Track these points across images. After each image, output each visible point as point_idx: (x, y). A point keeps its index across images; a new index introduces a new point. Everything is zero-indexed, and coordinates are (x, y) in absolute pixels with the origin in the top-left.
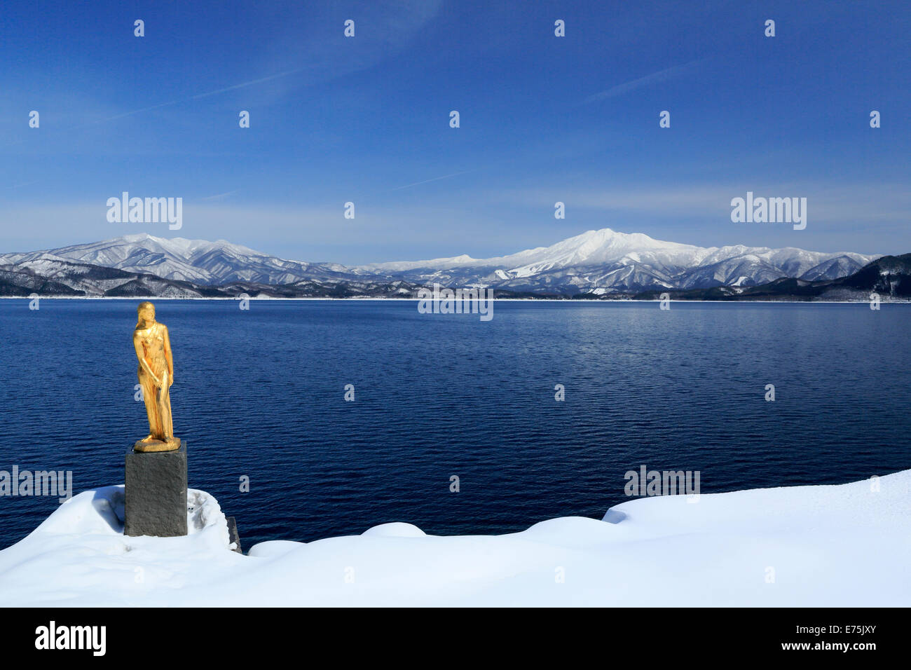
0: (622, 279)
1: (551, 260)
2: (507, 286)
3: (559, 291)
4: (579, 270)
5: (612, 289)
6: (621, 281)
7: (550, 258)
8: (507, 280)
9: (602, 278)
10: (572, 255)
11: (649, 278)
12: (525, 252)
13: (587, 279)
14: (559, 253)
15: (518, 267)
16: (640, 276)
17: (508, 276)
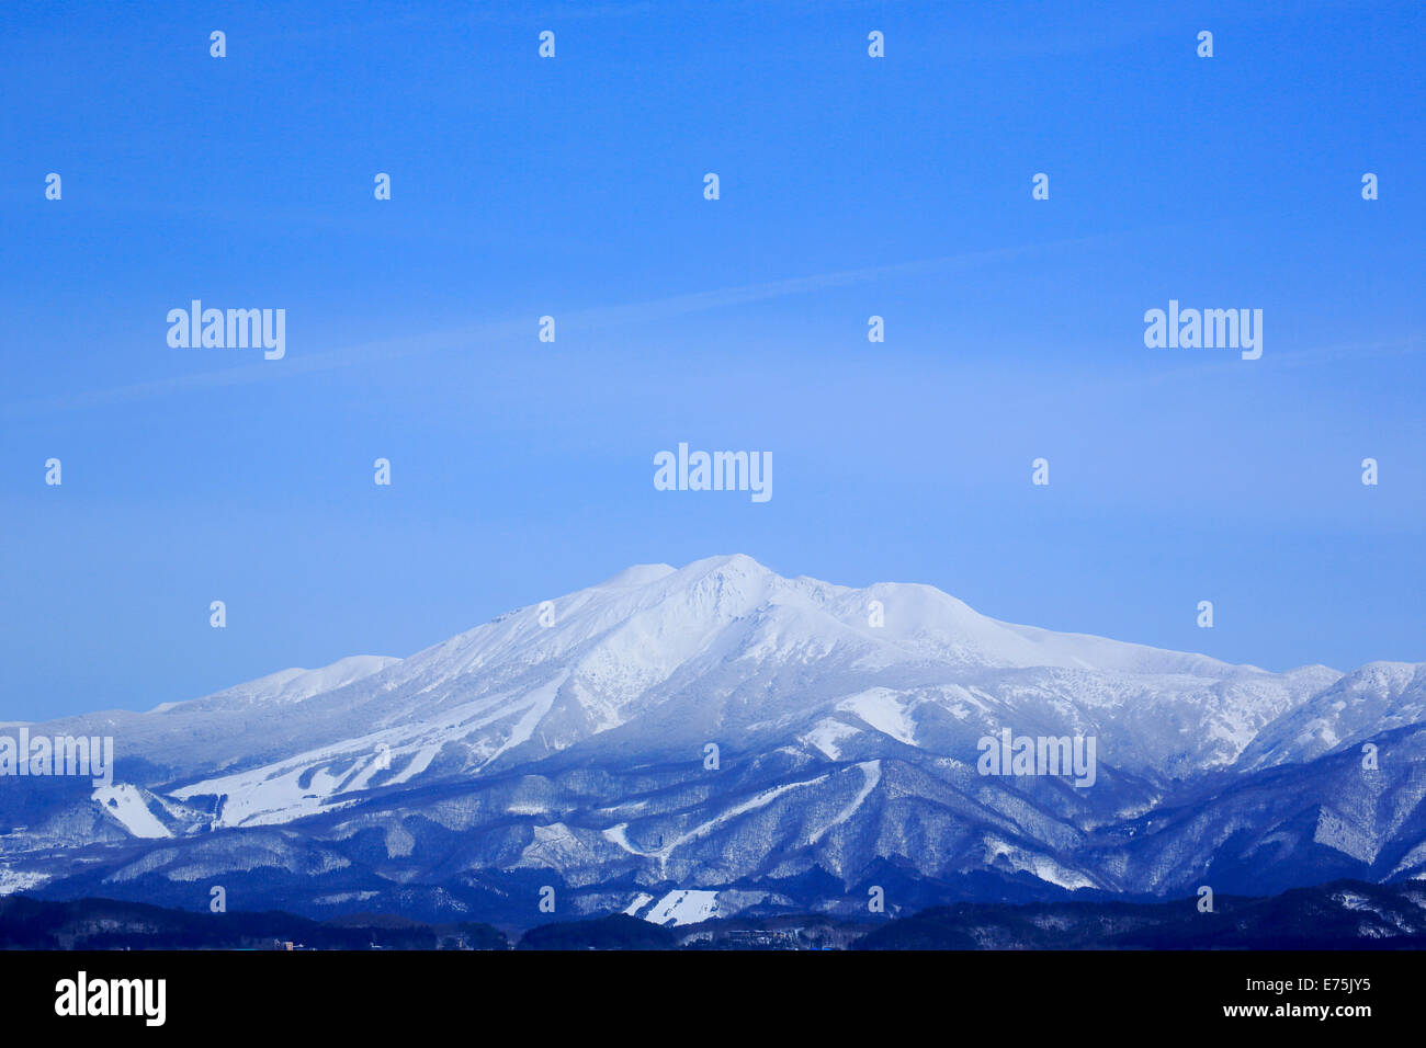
0: (814, 838)
1: (424, 728)
2: (157, 878)
3: (459, 906)
4: (577, 785)
5: (756, 897)
6: (810, 851)
7: (418, 717)
8: (163, 843)
9: (704, 829)
10: (545, 698)
11: (961, 832)
12: (281, 678)
13: (616, 835)
14: (465, 686)
15: (232, 770)
16: (912, 822)
17: (166, 819)
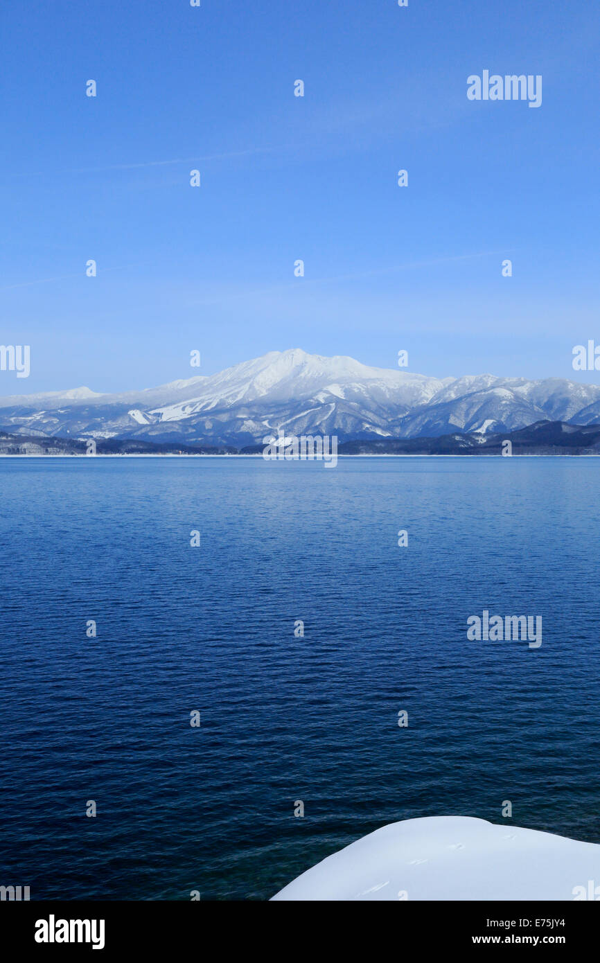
0: (318, 424)
1: (214, 395)
2: (146, 434)
3: (225, 442)
4: (255, 410)
6: (317, 427)
7: (212, 393)
8: (147, 425)
9: (288, 421)
10: (246, 387)
11: (356, 422)
12: (176, 382)
13: (265, 423)
14: (225, 383)
15: (164, 406)
16: (344, 419)
17: (148, 419)
